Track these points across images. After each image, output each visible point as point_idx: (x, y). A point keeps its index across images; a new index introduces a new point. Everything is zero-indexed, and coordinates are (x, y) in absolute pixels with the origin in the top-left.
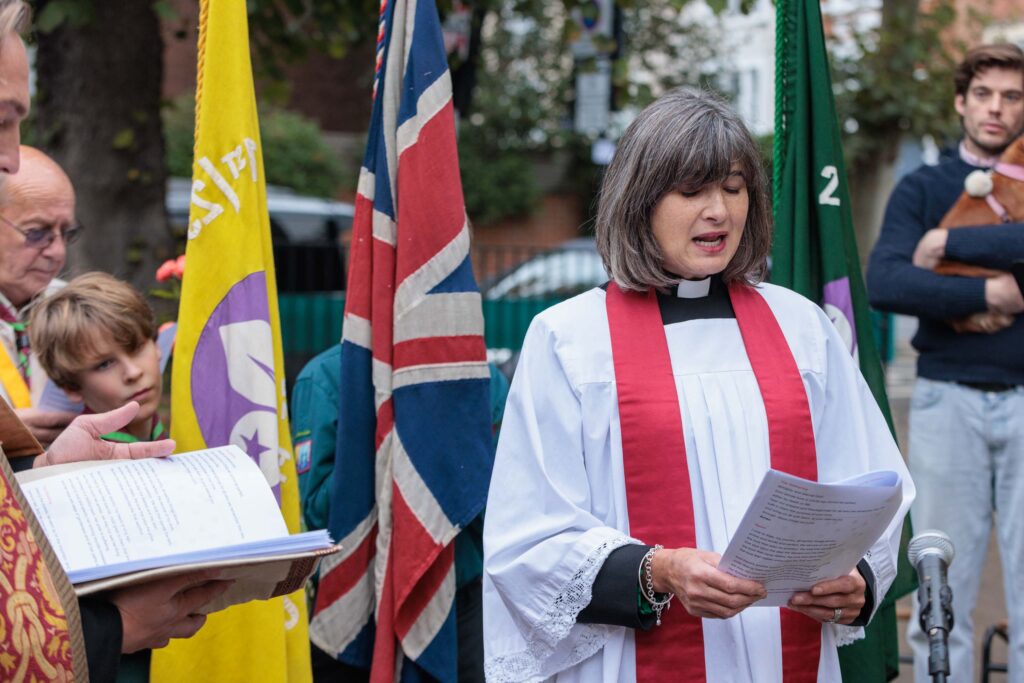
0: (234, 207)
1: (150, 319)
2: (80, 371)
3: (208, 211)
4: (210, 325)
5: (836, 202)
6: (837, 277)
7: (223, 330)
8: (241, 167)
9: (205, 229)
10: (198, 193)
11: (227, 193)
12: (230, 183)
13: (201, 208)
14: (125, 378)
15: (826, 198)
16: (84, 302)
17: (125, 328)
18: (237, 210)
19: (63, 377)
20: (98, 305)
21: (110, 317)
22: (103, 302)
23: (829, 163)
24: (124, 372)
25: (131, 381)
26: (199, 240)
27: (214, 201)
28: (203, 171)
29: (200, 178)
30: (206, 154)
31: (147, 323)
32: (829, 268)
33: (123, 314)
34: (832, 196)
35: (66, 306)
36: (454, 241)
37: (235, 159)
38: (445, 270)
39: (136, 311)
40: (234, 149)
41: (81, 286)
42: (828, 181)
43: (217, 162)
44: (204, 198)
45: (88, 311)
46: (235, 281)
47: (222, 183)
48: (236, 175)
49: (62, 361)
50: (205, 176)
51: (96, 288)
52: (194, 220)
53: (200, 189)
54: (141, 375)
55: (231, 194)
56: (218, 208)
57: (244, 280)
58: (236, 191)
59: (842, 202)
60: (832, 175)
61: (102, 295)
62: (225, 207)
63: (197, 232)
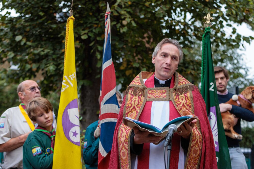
0: (71, 86)
1: (51, 106)
2: (36, 116)
3: (66, 86)
4: (66, 109)
5: (213, 90)
6: (213, 106)
7: (68, 110)
8: (73, 78)
9: (66, 90)
10: (64, 82)
11: (70, 83)
12: (71, 81)
13: (65, 86)
14: (45, 118)
15: (211, 89)
16: (37, 102)
17: (46, 107)
18: (72, 86)
19: (32, 118)
20: (40, 102)
21: (42, 104)
22: (41, 102)
23: (212, 82)
24: (45, 117)
25: (46, 118)
26: (64, 92)
27: (67, 85)
28: (65, 78)
29: (65, 80)
30: (66, 75)
31: (50, 106)
32: (211, 104)
33: (45, 104)
34: (212, 89)
35: (33, 103)
36: (108, 94)
37: (72, 76)
38: (106, 99)
39: (48, 104)
40: (71, 74)
41: (36, 99)
42: (211, 86)
43: (68, 77)
44: (65, 83)
45: (38, 103)
46: (71, 100)
47: (69, 81)
48: (72, 79)
49: (32, 114)
50: (66, 79)
51: (40, 99)
52: (63, 88)
53: (65, 82)
54: (48, 117)
55: (71, 83)
56: (68, 86)
57: (73, 100)
58: (72, 82)
59: (214, 90)
60: (212, 84)
61: (41, 101)
62: (69, 86)
63: (64, 90)
